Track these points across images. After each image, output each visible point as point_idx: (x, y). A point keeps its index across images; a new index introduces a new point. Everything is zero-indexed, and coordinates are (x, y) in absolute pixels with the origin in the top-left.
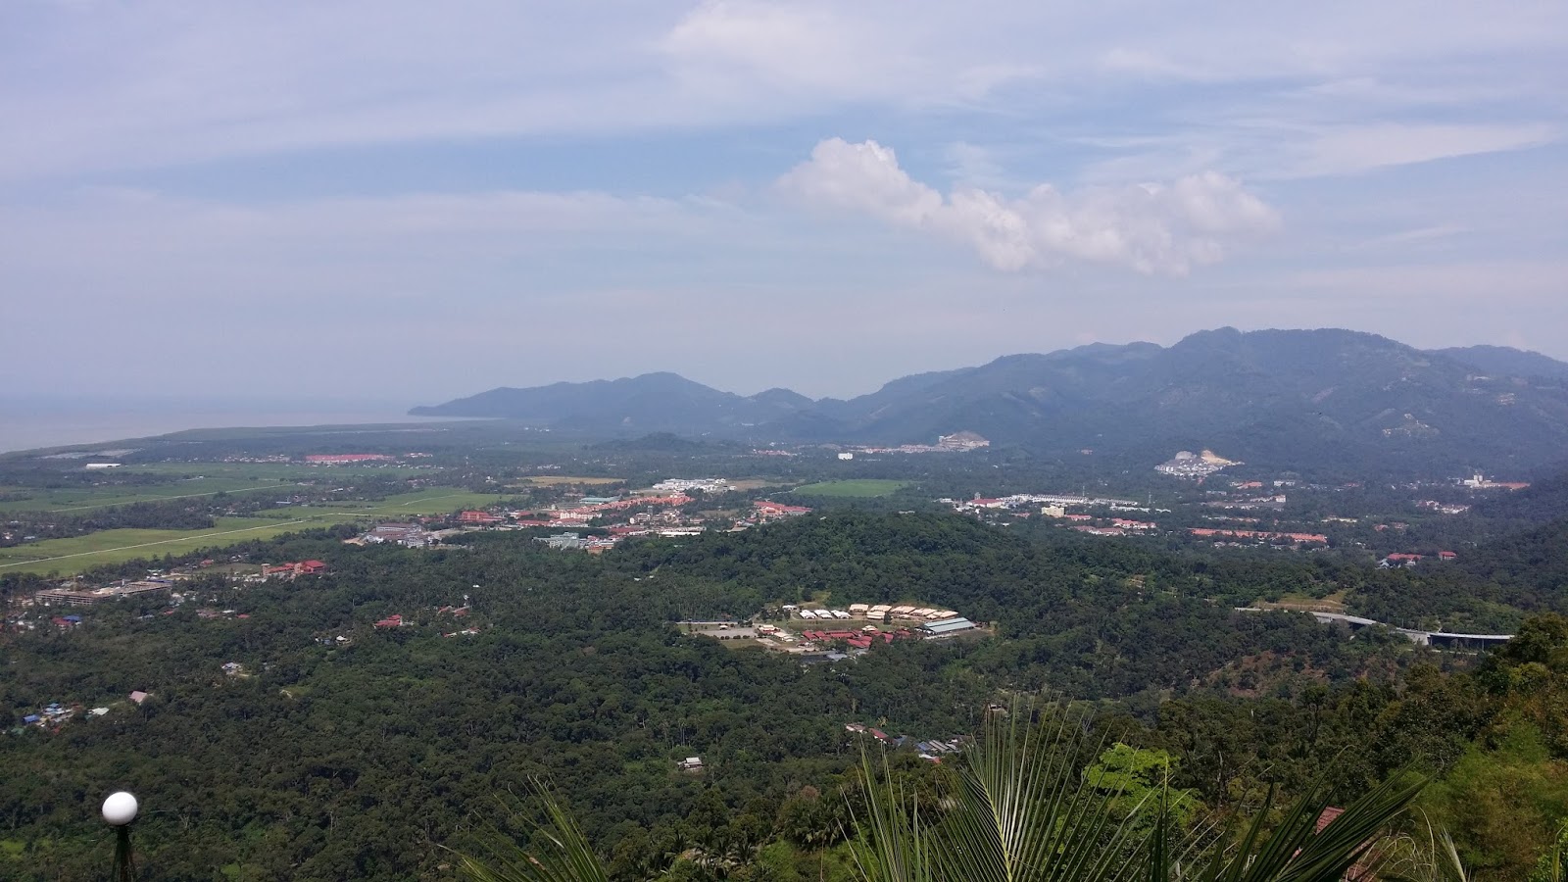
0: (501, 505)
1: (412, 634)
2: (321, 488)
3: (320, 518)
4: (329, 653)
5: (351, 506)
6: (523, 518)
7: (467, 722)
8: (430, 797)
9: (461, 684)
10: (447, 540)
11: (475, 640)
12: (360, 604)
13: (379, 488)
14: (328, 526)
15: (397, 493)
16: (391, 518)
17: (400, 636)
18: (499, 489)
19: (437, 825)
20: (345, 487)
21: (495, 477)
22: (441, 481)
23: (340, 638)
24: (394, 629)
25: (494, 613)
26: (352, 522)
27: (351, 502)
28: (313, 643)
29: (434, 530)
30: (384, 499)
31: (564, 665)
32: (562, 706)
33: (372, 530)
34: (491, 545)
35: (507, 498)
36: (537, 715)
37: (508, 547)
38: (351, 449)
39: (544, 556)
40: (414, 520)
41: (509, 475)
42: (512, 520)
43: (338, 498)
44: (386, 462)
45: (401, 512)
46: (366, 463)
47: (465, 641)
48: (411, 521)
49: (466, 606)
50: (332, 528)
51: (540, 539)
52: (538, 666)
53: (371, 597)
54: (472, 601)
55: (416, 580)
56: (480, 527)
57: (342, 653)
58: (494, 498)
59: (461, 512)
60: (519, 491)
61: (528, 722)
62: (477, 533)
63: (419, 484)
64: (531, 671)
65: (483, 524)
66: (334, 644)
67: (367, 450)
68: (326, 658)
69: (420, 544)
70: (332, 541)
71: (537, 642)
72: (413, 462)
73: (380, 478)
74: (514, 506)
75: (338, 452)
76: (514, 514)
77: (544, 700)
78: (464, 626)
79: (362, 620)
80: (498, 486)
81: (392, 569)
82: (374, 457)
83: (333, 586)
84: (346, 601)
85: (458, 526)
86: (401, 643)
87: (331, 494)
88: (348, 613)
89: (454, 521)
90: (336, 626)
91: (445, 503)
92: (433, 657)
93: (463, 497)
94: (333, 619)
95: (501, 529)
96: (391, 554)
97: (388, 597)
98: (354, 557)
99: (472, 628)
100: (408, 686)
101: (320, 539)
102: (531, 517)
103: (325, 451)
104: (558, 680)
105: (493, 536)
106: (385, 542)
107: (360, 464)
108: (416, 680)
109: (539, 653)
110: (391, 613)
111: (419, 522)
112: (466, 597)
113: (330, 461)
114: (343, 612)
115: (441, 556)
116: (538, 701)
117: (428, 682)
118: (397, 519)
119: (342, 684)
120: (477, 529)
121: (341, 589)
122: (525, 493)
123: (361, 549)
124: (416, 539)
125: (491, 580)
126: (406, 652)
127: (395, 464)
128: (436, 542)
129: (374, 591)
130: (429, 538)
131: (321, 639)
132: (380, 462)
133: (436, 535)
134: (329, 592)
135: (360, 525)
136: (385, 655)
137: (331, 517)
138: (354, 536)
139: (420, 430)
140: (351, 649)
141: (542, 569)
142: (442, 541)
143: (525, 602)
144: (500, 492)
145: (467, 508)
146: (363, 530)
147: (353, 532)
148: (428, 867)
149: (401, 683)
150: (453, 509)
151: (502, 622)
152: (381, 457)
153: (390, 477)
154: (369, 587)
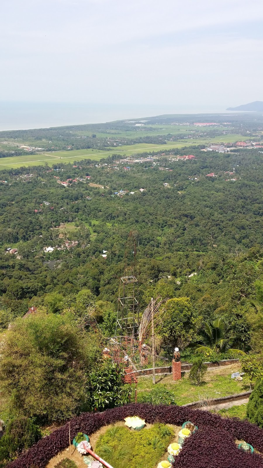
0: (250, 140)
1: (216, 179)
2: (197, 133)
3: (195, 143)
4: (192, 182)
5: (205, 139)
6: (256, 145)
7: (228, 206)
8: (214, 226)
9: (228, 195)
10: (231, 151)
11: (235, 182)
12: (203, 169)
13: (213, 134)
14: (197, 145)
15: (219, 136)
16: (216, 143)
17: (213, 180)
18: (251, 135)
19: (215, 234)
20: (204, 133)
21: (250, 131)
22: (233, 132)
23: (196, 178)
24: (211, 177)
25: (242, 174)
26: (204, 144)
27: (205, 138)
28: (188, 179)
29: (228, 147)
30: (214, 137)
31: (261, 192)
32: (258, 205)
33: (209, 147)
34: (244, 153)
35: (252, 138)
36: (249, 207)
37: (250, 154)
38: (207, 121)
39: (261, 157)
40: (222, 144)
41: (255, 131)
42: (253, 145)
43: (201, 136)
44: (217, 125)
45: (219, 141)
46: (211, 126)
47: (232, 182)
48: (221, 144)
49: (234, 172)
50: (198, 146)
51: (261, 152)
52: (253, 192)
53: (206, 167)
54: (236, 170)
55: (220, 163)
56: (242, 147)
57: (196, 183)
58: (248, 138)
59: (237, 142)
60: (257, 136)
61: (246, 208)
62: (241, 149)
63: (226, 133)
64: (250, 193)
65: (244, 146)
66: (194, 180)
67: (212, 122)
68: (191, 184)
69: (223, 152)
70: (198, 150)
71: (253, 184)
72: (225, 126)
73: (214, 131)
74: (254, 141)
75: (203, 122)
76: (254, 144)
77: (253, 202)
78: (232, 178)
79: (203, 174)
80: (250, 134)
81: (214, 159)
82: (213, 124)
83: (196, 163)
84: (199, 168)
85: (236, 147)
86: (213, 182)
87: (199, 135)
88: (199, 171)
89: (234, 145)
90: (195, 175)
91: (231, 139)
92: (221, 187)
93: (238, 137)
94: (194, 173)
95: (249, 148)
96: (214, 155)
97: (211, 167)
98: (203, 155)
99: (234, 179)
100: (213, 194)
101: (194, 149)
102: (259, 145)
103: (200, 122)
104: (258, 197)
105: (246, 150)
106: (213, 151)
107: (209, 126)
108: (216, 193)
109: (253, 188)
110: (211, 172)
111: (224, 145)
112: (234, 169)
113: (200, 125)
114: (198, 171)
115: (229, 156)
116: (251, 202)
117: (219, 194)
118: (218, 144)
119: (194, 192)
120: (241, 148)
121: (198, 164)
122: (259, 137)
123: (206, 152)
124: (221, 150)
125: (243, 164)
126: (213, 184)
127: (220, 126)
128: (228, 151)
129: (207, 166)
130: (226, 150)
131: (191, 178)
132: (215, 125)
133: (228, 149)
134: (195, 165)
135: (206, 145)
136: (208, 185)
137: (201, 142)
138: (204, 148)
139: (229, 115)
140: (198, 182)
141: (259, 162)
142: (230, 151)
143: (252, 172)
144: (251, 136)
145: (239, 141)
146: (207, 147)
147: (204, 147)
148: (210, 245)
149: (211, 193)
150: (235, 141)
151: (244, 177)
152: (216, 124)
153: (217, 130)
154: (206, 164)
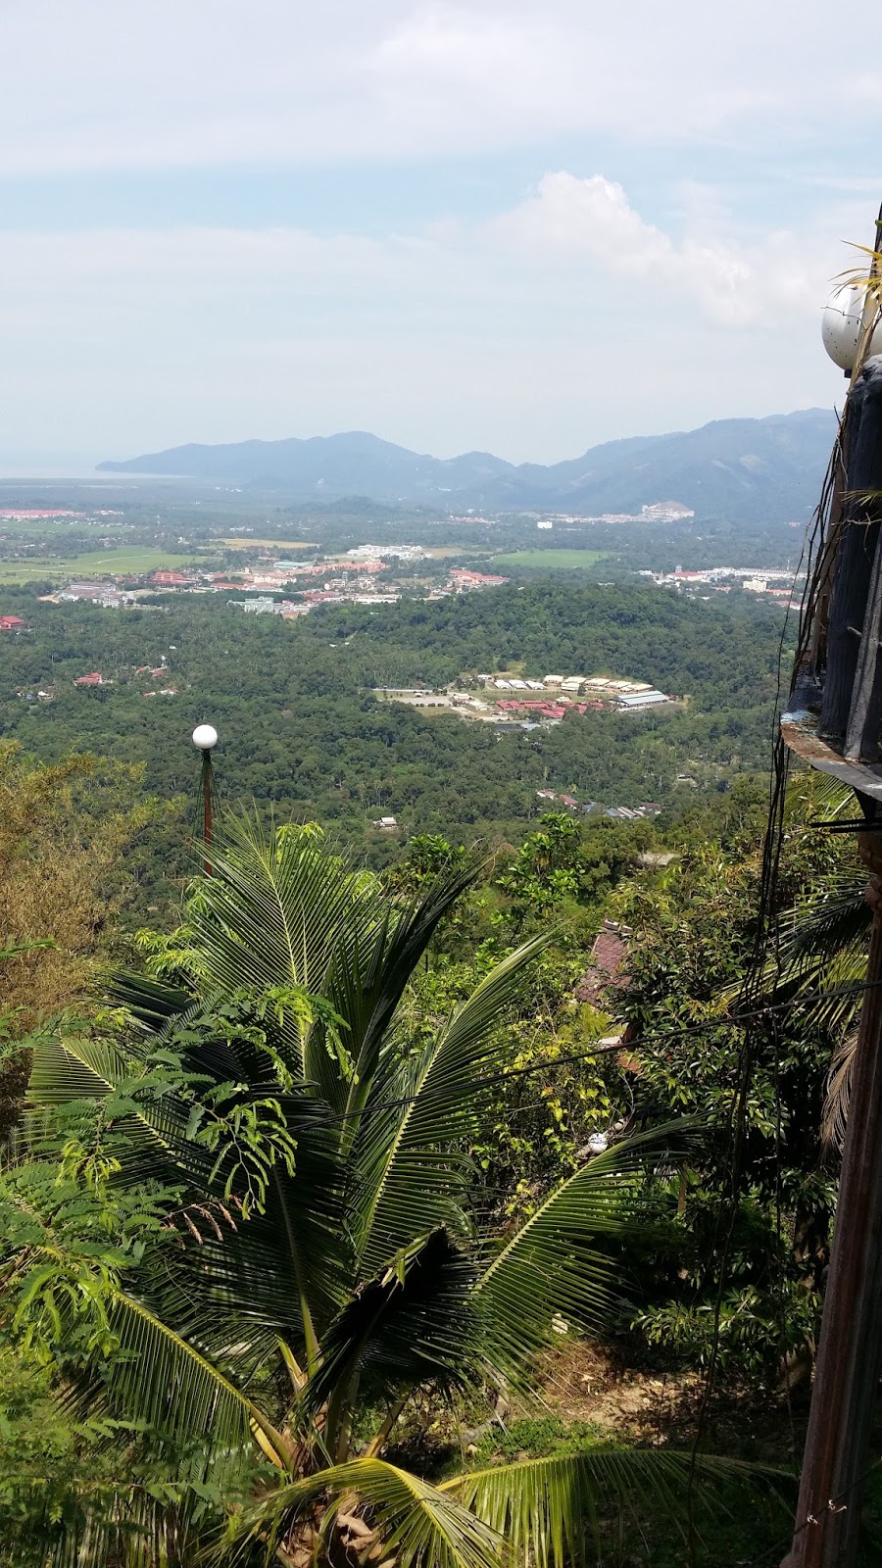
0: (195, 566)
1: (112, 692)
2: (12, 544)
3: (14, 575)
4: (31, 707)
5: (44, 563)
6: (216, 581)
7: (170, 777)
8: (137, 845)
9: (162, 741)
10: (142, 601)
11: (175, 700)
12: (60, 661)
13: (70, 546)
14: (22, 582)
15: (89, 552)
16: (85, 575)
17: (100, 694)
18: (193, 551)
19: (145, 871)
20: (37, 543)
21: (187, 539)
22: (133, 540)
23: (41, 693)
24: (94, 687)
25: (192, 674)
26: (45, 579)
27: (43, 559)
28: (15, 697)
29: (128, 589)
30: (76, 557)
31: (262, 727)
32: (262, 766)
33: (66, 586)
34: (186, 608)
35: (201, 560)
36: (237, 774)
37: (203, 609)
38: (39, 504)
39: (239, 620)
40: (107, 579)
41: (203, 536)
42: (205, 583)
43: (31, 554)
44: (74, 519)
45: (92, 570)
46: (58, 519)
47: (165, 700)
48: (105, 580)
49: (164, 667)
50: (26, 585)
51: (235, 603)
52: (237, 727)
53: (70, 654)
54: (170, 662)
55: (113, 639)
56: (174, 589)
57: (45, 708)
58: (188, 559)
59: (154, 573)
60: (213, 553)
61: (229, 779)
62: (170, 594)
63: (112, 542)
64: (230, 731)
65: (177, 586)
66: (36, 700)
67: (57, 505)
68: (29, 713)
69: (115, 604)
70: (28, 598)
71: (235, 704)
72: (104, 520)
73: (71, 535)
74: (208, 568)
75: (27, 506)
76: (209, 577)
77: (243, 759)
78: (163, 686)
79: (63, 678)
80: (191, 547)
81: (89, 628)
82: (64, 514)
83: (31, 643)
84: (45, 657)
85: (152, 587)
86: (102, 701)
87: (23, 550)
88: (47, 669)
89: (147, 582)
90: (36, 681)
91: (139, 563)
92: (133, 715)
93: (155, 558)
94: (34, 674)
95: (195, 591)
96: (87, 613)
97: (87, 655)
98: (51, 614)
99: (171, 688)
100: (111, 742)
101: (15, 595)
102: (225, 580)
103: (15, 505)
104: (256, 741)
105: (188, 598)
106: (81, 601)
107: (51, 519)
108: (117, 736)
109: (238, 715)
110: (90, 671)
111: (113, 582)
112: (163, 658)
113: (20, 516)
114: (43, 668)
115: (137, 617)
116: (238, 760)
117: (131, 739)
118: (92, 578)
119: (47, 737)
120: (171, 590)
121: (40, 646)
122: (218, 555)
123: (56, 607)
124: (111, 599)
125: (187, 643)
126: (106, 708)
127: (86, 521)
128: (131, 602)
129: (71, 650)
130: (124, 598)
131: (25, 693)
132: (69, 519)
133: (131, 595)
134: (29, 649)
135: (54, 583)
136: (88, 711)
137: (25, 574)
138: (49, 594)
139: (110, 487)
140: (53, 705)
141: (238, 633)
142: (138, 602)
143: (223, 664)
144: (192, 553)
145: (160, 569)
146: (57, 588)
147: (48, 589)
148: (139, 909)
149: (104, 738)
150: (146, 570)
151: (200, 684)
152: (71, 513)
153: (81, 535)
154: (67, 646)
